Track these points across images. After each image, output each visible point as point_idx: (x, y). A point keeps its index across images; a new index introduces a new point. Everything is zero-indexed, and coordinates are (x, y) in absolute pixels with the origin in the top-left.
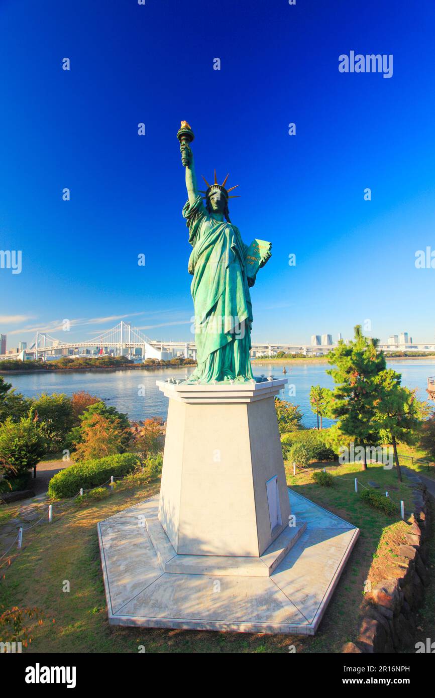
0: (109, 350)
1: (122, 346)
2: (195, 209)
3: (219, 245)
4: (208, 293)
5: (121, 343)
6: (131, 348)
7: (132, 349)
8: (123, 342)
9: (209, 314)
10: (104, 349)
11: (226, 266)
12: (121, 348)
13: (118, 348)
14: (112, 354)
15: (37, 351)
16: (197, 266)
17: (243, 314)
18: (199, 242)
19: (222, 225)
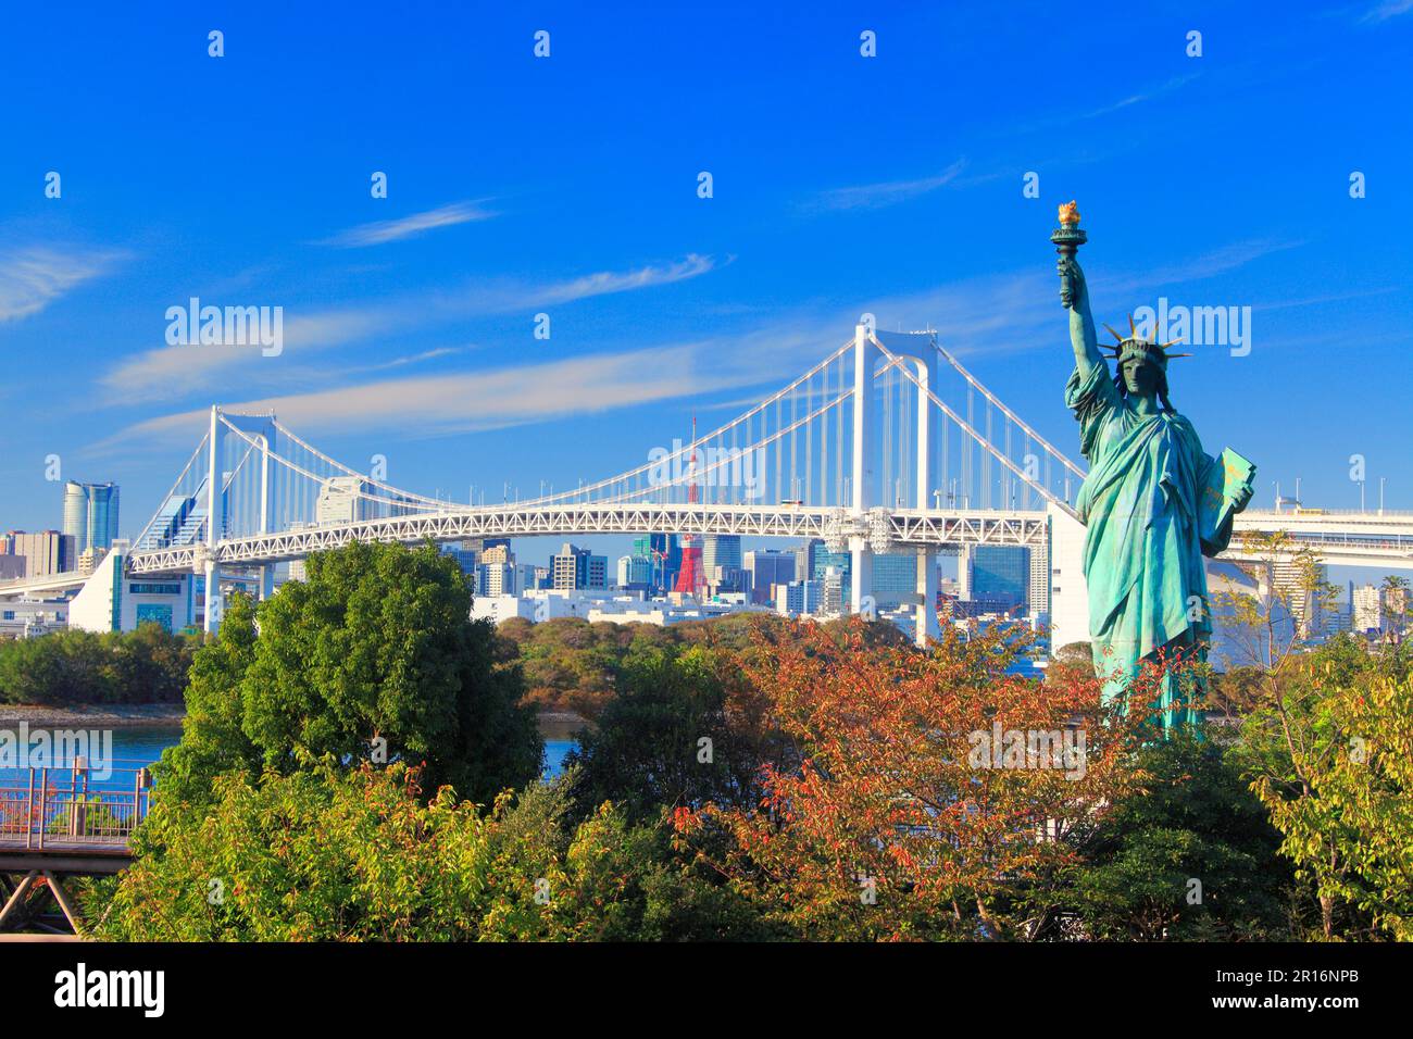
0: (748, 560)
1: (865, 532)
2: (1089, 395)
3: (1135, 475)
4: (1110, 576)
5: (855, 511)
6: (932, 548)
7: (942, 559)
8: (871, 498)
9: (1112, 619)
10: (709, 550)
11: (1146, 524)
12: (856, 546)
13: (832, 546)
14: (781, 594)
15: (212, 560)
16: (1091, 519)
17: (1178, 620)
18: (1096, 469)
19: (1145, 429)
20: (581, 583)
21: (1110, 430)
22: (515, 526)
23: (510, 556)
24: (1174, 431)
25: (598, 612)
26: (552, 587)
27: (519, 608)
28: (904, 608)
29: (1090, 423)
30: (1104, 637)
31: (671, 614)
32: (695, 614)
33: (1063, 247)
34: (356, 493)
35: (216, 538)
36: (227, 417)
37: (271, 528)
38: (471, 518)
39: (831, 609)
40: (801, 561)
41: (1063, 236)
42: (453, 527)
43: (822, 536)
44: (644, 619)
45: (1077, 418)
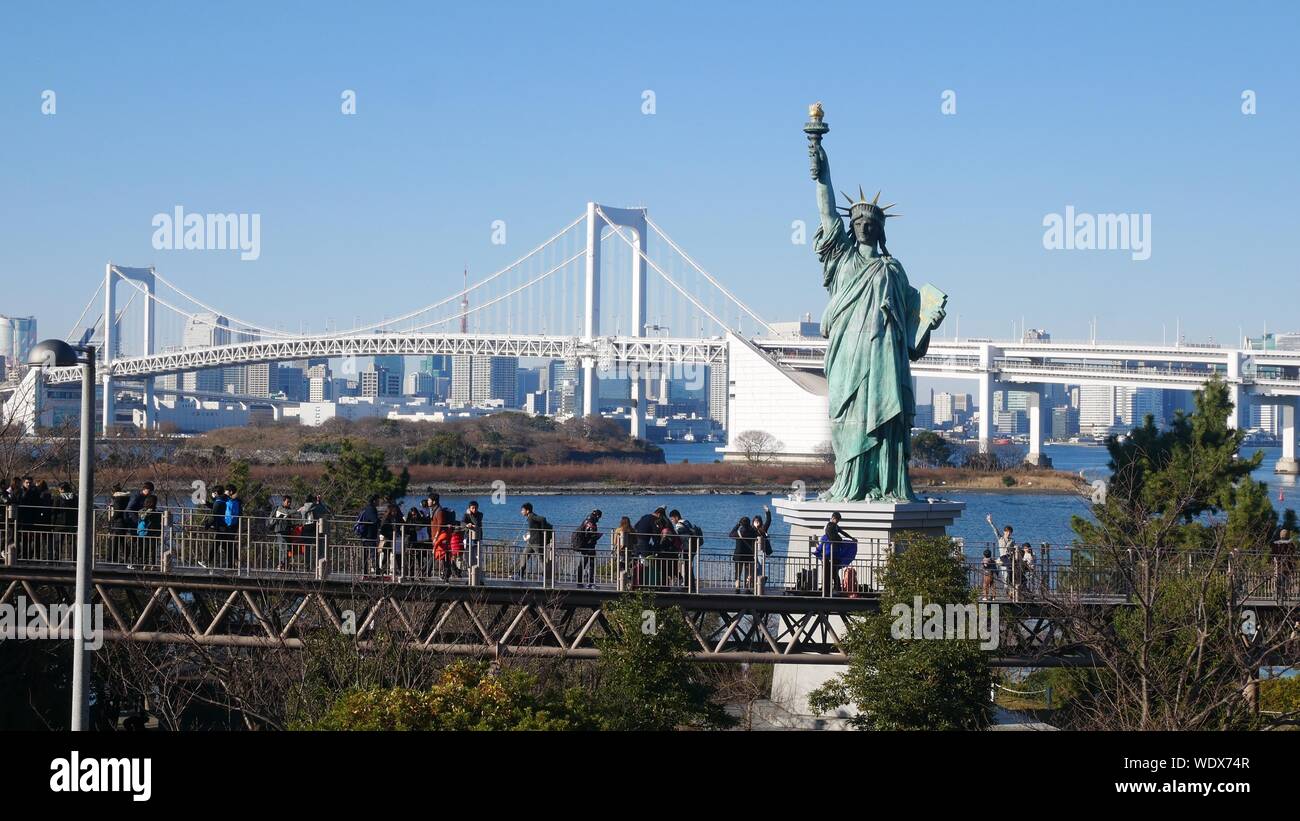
1: (594, 354)
2: (830, 244)
3: (864, 300)
4: (845, 375)
5: (587, 339)
9: (846, 405)
11: (871, 337)
13: (570, 365)
14: (530, 400)
15: (108, 374)
16: (831, 337)
17: (893, 407)
18: (836, 297)
19: (870, 269)
20: (381, 392)
21: (845, 267)
22: (335, 350)
23: (329, 373)
24: (891, 273)
25: (396, 413)
26: (361, 395)
27: (336, 412)
28: (620, 410)
29: (831, 264)
30: (839, 420)
31: (449, 414)
32: (467, 415)
33: (813, 136)
34: (214, 324)
35: (111, 357)
36: (118, 268)
37: (151, 351)
38: (302, 343)
39: (567, 411)
40: (544, 376)
41: (812, 127)
42: (272, 351)
43: (563, 357)
44: (429, 418)
45: (821, 260)
